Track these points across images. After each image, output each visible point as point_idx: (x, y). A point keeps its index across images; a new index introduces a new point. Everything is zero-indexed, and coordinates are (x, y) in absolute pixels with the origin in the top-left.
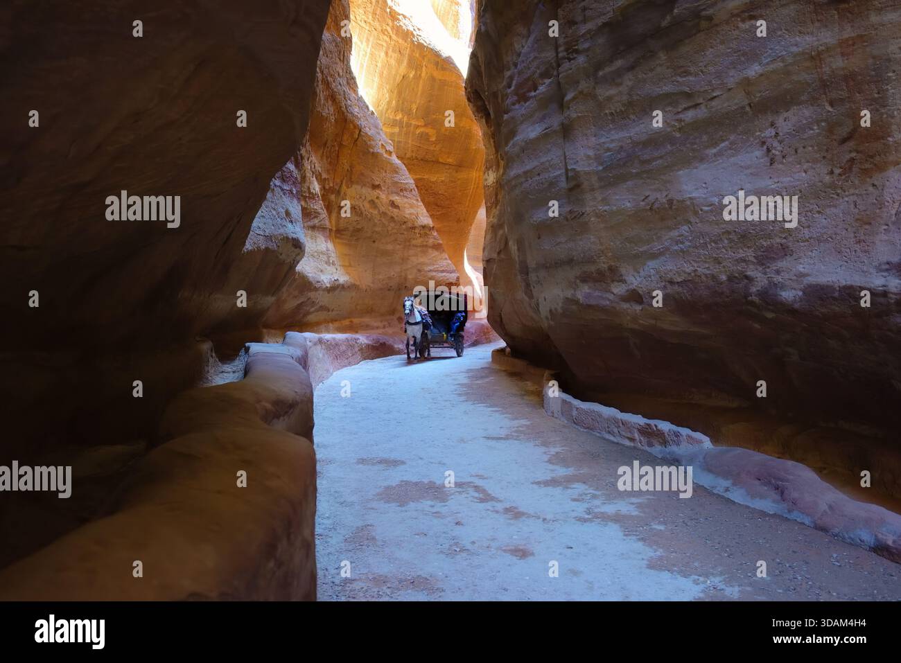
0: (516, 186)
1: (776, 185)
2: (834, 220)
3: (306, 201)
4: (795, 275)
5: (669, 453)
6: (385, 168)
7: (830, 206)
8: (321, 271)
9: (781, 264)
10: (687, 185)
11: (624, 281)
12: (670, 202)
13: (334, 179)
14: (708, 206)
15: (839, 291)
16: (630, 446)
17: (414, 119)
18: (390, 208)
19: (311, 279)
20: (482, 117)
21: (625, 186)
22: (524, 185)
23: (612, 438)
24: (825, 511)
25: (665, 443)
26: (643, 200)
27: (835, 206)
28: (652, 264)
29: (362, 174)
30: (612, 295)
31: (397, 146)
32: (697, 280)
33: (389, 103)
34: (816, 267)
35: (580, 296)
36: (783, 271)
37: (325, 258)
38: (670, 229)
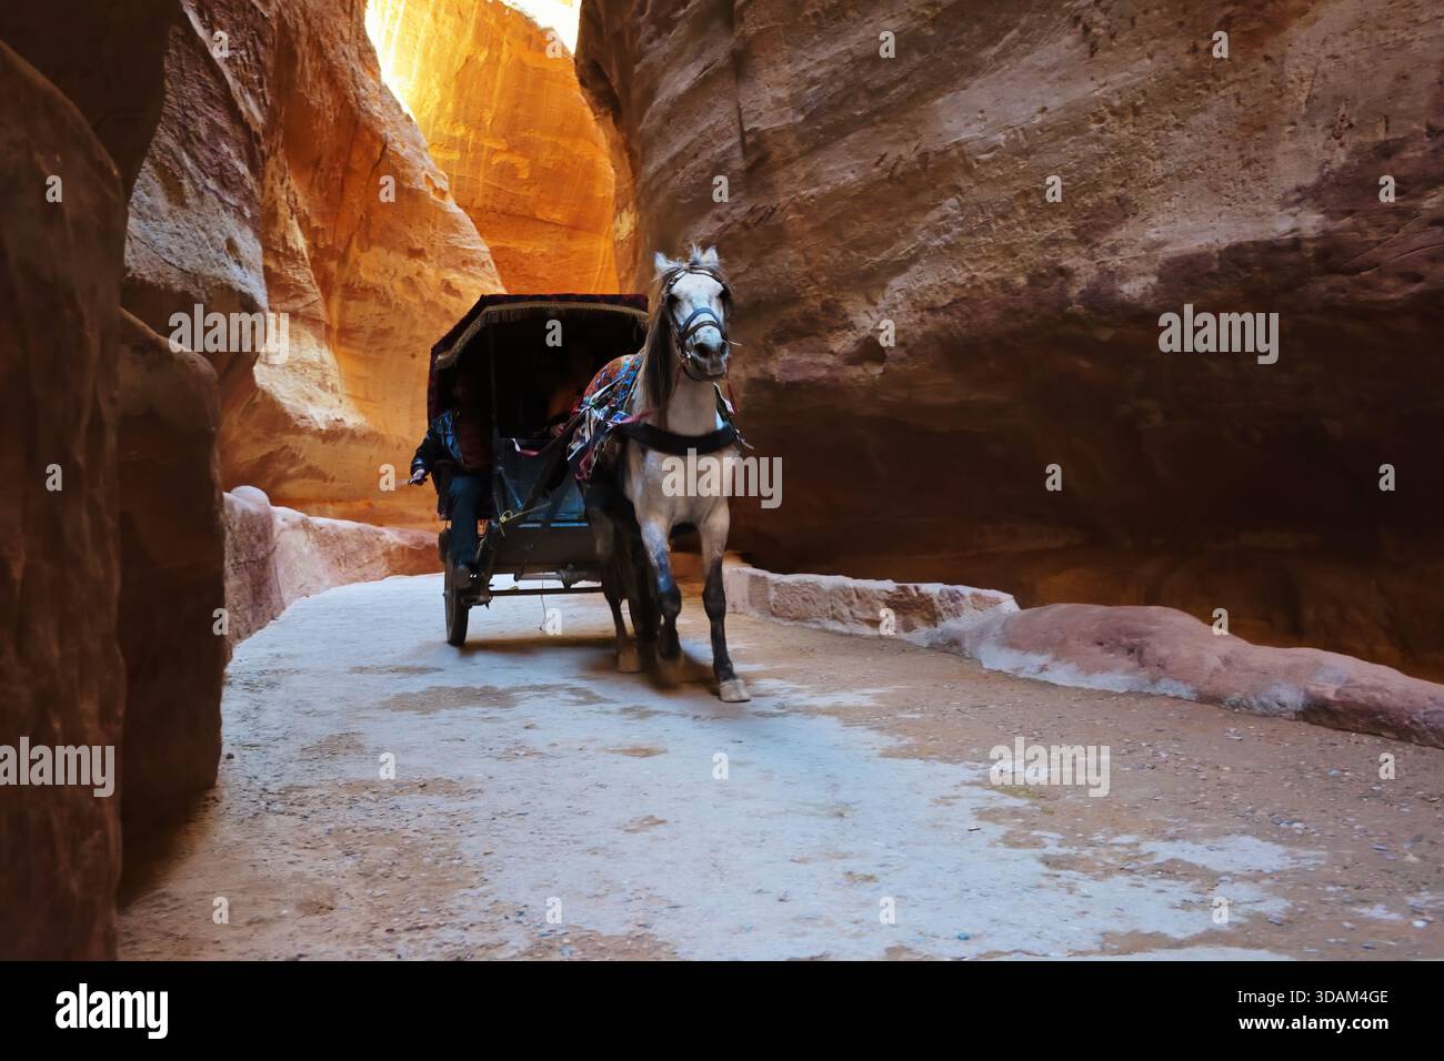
0: (658, 189)
1: (1102, 90)
2: (1204, 135)
3: (278, 262)
4: (1144, 249)
5: (942, 634)
6: (432, 221)
7: (1195, 112)
8: (310, 399)
9: (1119, 234)
10: (950, 122)
11: (850, 326)
12: (924, 157)
13: (335, 231)
14: (987, 152)
15: (1220, 259)
16: (874, 636)
17: (487, 137)
18: (443, 294)
19: (288, 410)
20: (606, 114)
21: (845, 144)
22: (672, 183)
23: (839, 627)
24: (1217, 670)
25: (933, 618)
26: (877, 164)
27: (1204, 110)
28: (897, 282)
29: (390, 228)
30: (831, 356)
31: (457, 185)
32: (976, 294)
33: (441, 105)
34: (1179, 226)
35: (774, 369)
36: (1123, 246)
37: (317, 376)
38: (926, 209)
